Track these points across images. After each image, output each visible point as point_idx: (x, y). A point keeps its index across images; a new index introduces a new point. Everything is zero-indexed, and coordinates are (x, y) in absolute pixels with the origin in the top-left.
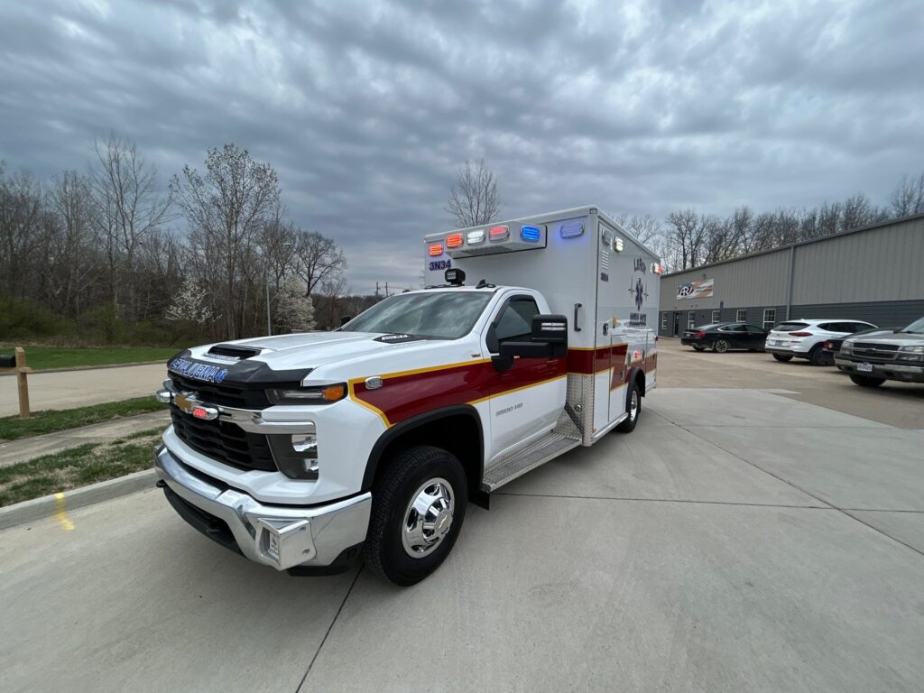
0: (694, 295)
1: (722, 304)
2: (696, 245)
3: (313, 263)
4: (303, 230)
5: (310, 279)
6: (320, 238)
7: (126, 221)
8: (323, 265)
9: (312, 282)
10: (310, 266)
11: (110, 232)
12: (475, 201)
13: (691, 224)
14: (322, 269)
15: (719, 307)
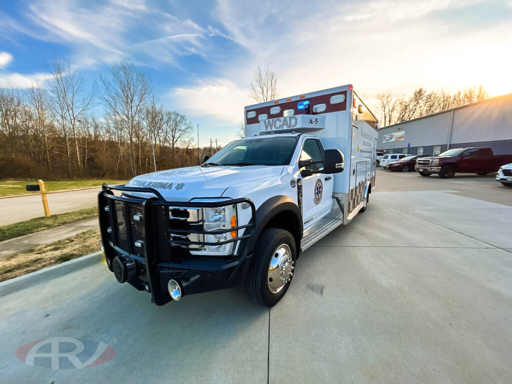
0: (393, 140)
1: (409, 145)
2: (392, 111)
3: (174, 129)
4: (168, 110)
5: (173, 138)
6: (177, 115)
7: (69, 108)
8: (181, 130)
9: (175, 139)
10: (173, 131)
11: (62, 116)
12: (265, 90)
13: (389, 99)
14: (180, 132)
15: (407, 147)
